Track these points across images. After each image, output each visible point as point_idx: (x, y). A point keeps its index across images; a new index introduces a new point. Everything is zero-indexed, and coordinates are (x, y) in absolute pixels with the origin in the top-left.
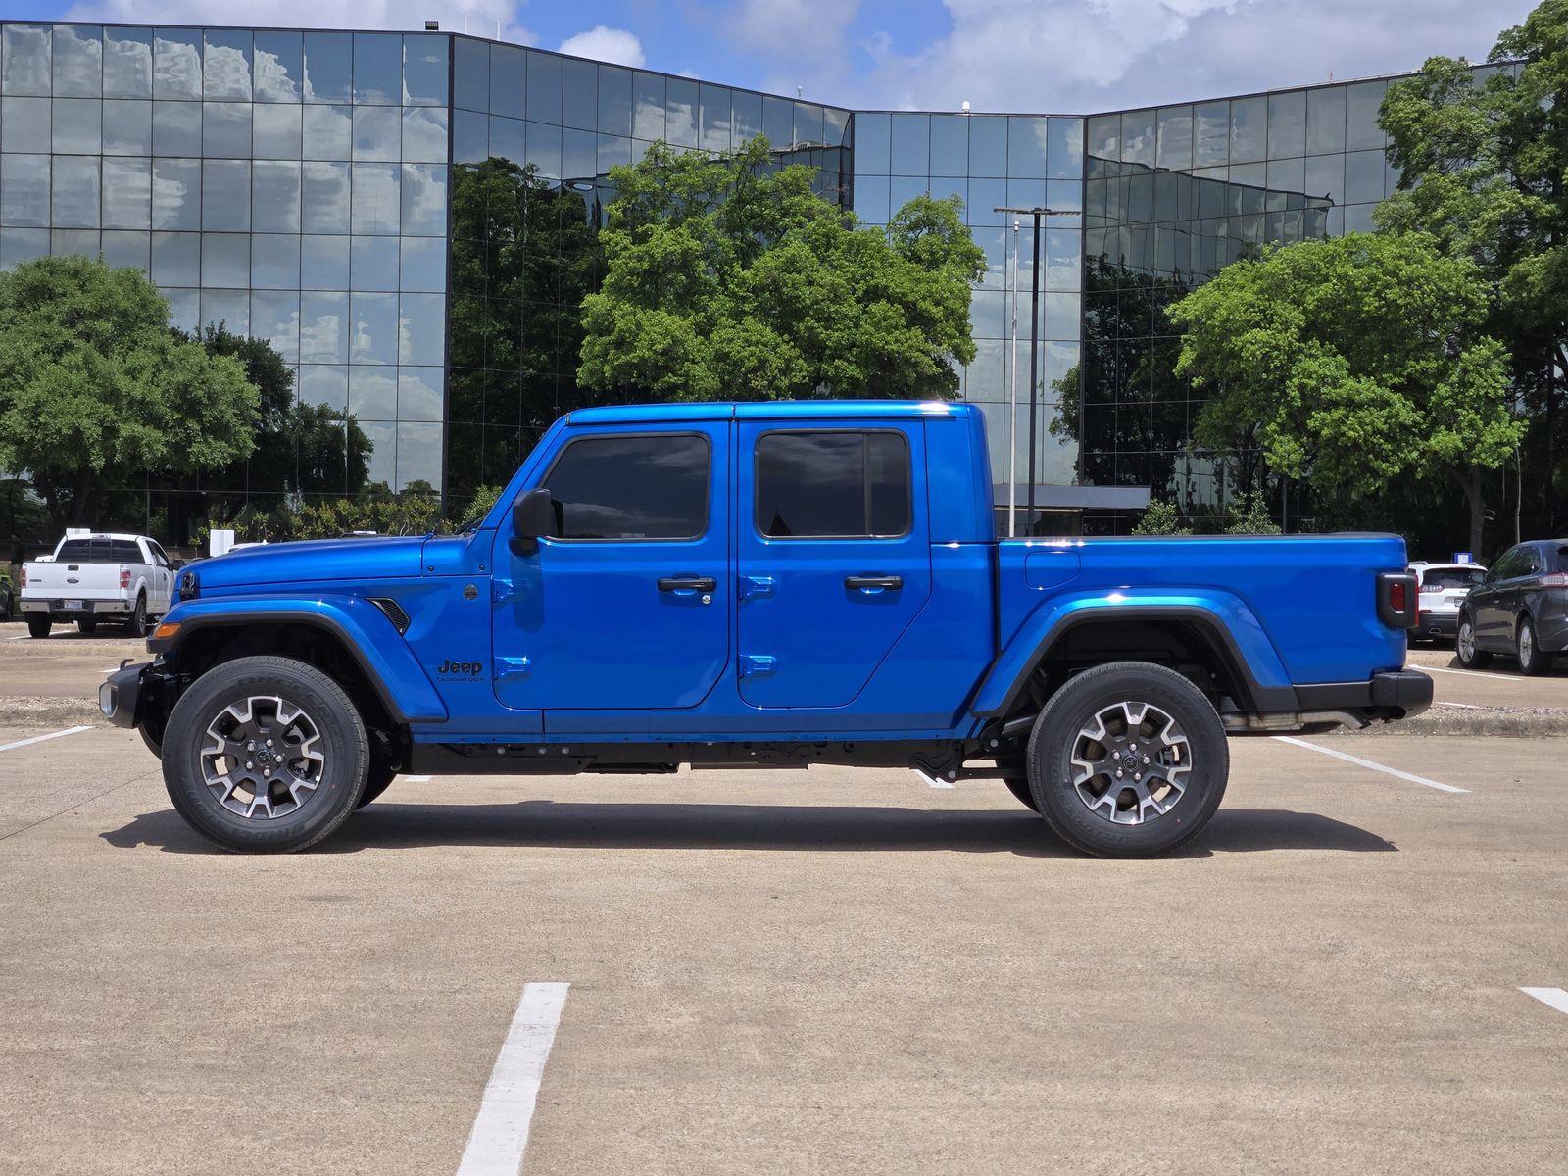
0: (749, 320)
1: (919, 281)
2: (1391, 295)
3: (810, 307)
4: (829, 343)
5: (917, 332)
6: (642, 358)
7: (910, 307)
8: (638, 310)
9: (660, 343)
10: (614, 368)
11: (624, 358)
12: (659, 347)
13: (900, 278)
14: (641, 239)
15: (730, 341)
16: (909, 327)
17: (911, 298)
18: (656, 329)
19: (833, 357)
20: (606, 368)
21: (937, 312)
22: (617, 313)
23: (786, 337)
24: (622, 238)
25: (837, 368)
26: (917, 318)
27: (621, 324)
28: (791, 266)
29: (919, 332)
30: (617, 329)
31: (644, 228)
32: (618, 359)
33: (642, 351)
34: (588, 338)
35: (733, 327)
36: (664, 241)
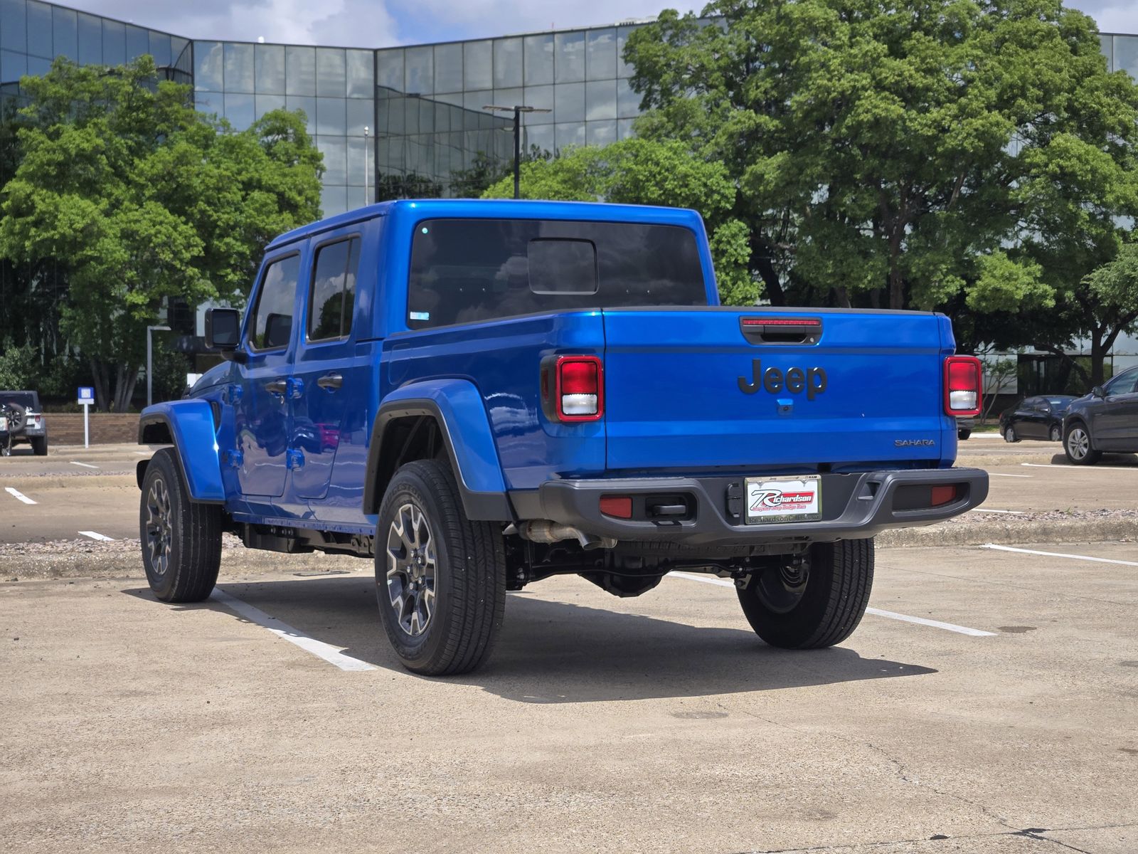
0: (151, 205)
1: (285, 175)
2: (668, 185)
3: (201, 194)
4: (219, 223)
5: (287, 215)
6: (63, 235)
7: (281, 195)
8: (56, 195)
9: (78, 222)
10: (34, 244)
11: (45, 235)
12: (79, 226)
13: (269, 172)
14: (55, 135)
15: (137, 221)
16: (280, 212)
17: (281, 189)
18: (74, 211)
19: (221, 236)
20: (27, 243)
21: (300, 200)
22: (35, 198)
23: (183, 219)
24: (36, 134)
25: (227, 244)
26: (286, 204)
27: (41, 207)
28: (182, 160)
29: (290, 216)
30: (38, 211)
31: (55, 128)
32: (39, 236)
33: (63, 228)
34: (6, 218)
35: (137, 210)
36: (74, 138)
